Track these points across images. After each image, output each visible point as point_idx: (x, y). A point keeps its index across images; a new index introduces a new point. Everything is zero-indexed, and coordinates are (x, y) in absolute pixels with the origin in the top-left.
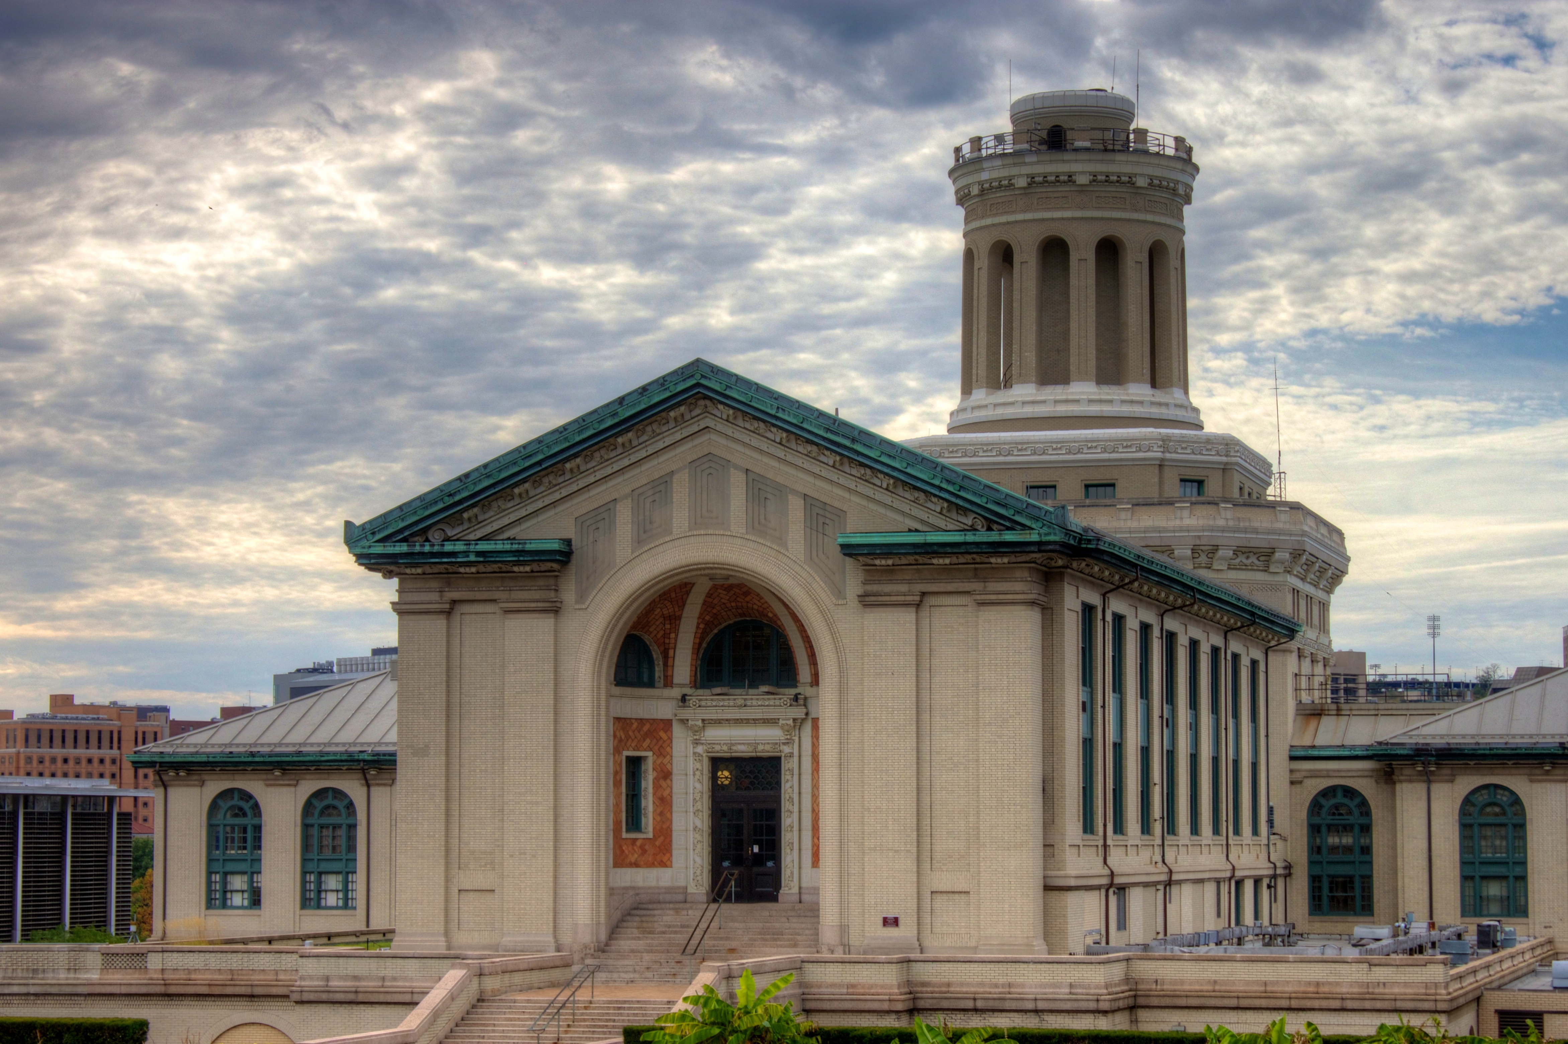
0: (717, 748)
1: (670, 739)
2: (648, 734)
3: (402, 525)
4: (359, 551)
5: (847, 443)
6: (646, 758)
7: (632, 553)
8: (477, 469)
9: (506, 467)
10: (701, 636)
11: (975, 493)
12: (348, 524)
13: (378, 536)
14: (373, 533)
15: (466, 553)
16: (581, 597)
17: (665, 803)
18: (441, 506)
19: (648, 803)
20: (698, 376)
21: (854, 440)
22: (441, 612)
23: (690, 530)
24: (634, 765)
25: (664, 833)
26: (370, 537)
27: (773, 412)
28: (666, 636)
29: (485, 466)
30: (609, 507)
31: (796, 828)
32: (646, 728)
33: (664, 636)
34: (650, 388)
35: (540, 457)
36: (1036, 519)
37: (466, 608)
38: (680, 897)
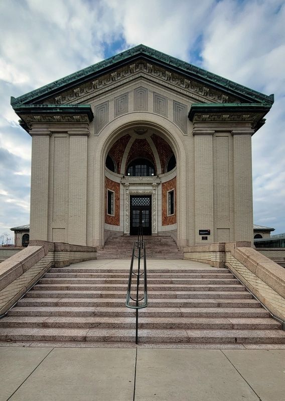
0: (133, 192)
1: (119, 189)
2: (114, 186)
3: (32, 98)
4: (16, 107)
5: (195, 73)
6: (113, 193)
7: (115, 117)
8: (60, 80)
9: (71, 79)
10: (129, 160)
11: (240, 91)
12: (12, 98)
13: (23, 103)
14: (22, 101)
15: (56, 108)
16: (97, 132)
17: (118, 207)
18: (47, 92)
19: (113, 207)
20: (141, 50)
21: (197, 72)
22: (47, 135)
23: (134, 111)
24: (110, 194)
25: (118, 215)
26: (20, 103)
27: (168, 63)
28: (119, 158)
29: (63, 79)
30: (106, 104)
31: (156, 215)
32: (113, 184)
33: (118, 158)
34: (124, 54)
35: (84, 76)
36: (263, 99)
37: (57, 135)
38: (122, 235)
